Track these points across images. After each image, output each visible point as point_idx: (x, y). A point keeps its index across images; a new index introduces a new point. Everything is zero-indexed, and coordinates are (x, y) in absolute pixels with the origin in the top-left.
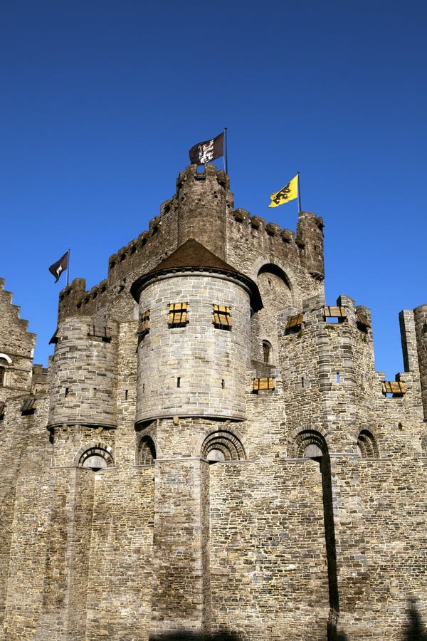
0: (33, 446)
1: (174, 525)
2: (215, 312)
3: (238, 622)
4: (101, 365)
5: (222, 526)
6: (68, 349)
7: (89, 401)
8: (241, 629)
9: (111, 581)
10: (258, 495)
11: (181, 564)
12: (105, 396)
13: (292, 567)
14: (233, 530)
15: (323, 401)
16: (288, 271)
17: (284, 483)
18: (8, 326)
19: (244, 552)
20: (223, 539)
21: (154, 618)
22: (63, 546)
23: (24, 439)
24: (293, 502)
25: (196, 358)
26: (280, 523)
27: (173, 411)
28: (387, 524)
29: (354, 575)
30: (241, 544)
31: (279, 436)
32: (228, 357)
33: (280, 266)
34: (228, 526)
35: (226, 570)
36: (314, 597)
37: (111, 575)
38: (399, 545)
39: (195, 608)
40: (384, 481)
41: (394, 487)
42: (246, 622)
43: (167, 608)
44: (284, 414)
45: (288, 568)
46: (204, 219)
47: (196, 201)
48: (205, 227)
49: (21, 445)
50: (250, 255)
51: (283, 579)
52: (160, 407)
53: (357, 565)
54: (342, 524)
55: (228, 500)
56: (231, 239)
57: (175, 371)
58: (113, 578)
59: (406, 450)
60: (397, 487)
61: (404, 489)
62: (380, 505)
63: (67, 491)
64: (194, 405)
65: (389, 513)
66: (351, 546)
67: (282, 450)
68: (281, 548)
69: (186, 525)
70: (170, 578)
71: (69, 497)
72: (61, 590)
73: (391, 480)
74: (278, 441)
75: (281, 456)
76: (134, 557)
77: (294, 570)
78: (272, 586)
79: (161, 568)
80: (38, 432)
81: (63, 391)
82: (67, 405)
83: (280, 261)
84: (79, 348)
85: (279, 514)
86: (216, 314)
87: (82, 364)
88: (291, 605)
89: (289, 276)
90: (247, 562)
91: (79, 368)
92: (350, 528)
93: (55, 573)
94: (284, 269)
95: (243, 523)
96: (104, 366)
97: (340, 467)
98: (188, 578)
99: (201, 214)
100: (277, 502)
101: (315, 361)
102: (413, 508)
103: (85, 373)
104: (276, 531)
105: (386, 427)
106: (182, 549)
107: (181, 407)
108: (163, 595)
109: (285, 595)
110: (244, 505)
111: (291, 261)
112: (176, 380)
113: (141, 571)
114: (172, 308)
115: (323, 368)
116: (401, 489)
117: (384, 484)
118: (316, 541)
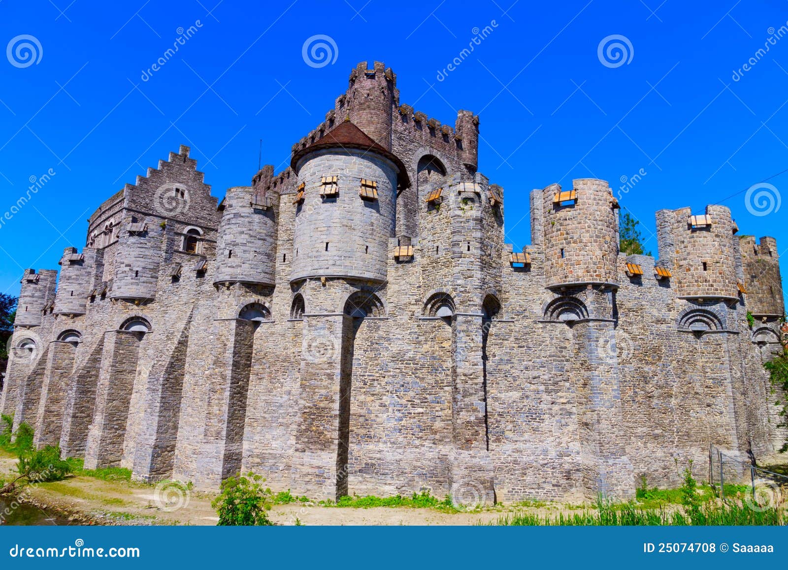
0: (203, 301)
1: (317, 371)
2: (363, 185)
3: (371, 455)
4: (262, 231)
5: (362, 374)
6: (232, 216)
7: (250, 262)
8: (373, 462)
9: (265, 418)
10: (394, 348)
11: (322, 405)
12: (264, 258)
13: (420, 410)
14: (371, 378)
15: (454, 267)
16: (445, 161)
17: (418, 338)
18: (200, 202)
19: (379, 396)
20: (362, 384)
21: (297, 450)
22: (223, 387)
23: (196, 294)
24: (424, 355)
25: (343, 226)
26: (413, 373)
27: (321, 272)
28: (506, 376)
29: (473, 419)
30: (378, 389)
31: (415, 297)
32: (372, 226)
33: (438, 157)
34: (366, 374)
35: (363, 412)
36: (437, 437)
37: (265, 412)
38: (516, 395)
39: (332, 442)
40: (507, 340)
41: (514, 345)
42: (378, 456)
43: (308, 442)
44: (421, 278)
45: (416, 411)
46: (372, 111)
47: (365, 95)
48: (373, 119)
49: (194, 300)
50: (411, 147)
51: (412, 420)
52: (310, 268)
53: (475, 410)
54: (465, 375)
55: (368, 351)
56: (396, 132)
57: (325, 237)
58: (266, 416)
59: (527, 313)
60: (518, 345)
61: (524, 347)
62: (501, 360)
63: (227, 340)
64: (340, 267)
65: (508, 367)
66: (471, 394)
67: (418, 310)
68: (411, 394)
69: (328, 371)
70: (313, 417)
72: (220, 425)
73: (512, 339)
74: (413, 302)
75: (416, 314)
76: (286, 397)
77: (422, 413)
78: (402, 426)
79: (305, 407)
80: (208, 289)
81: (227, 252)
82: (230, 265)
83: (439, 153)
84: (242, 215)
85: (412, 365)
86: (363, 187)
87: (244, 229)
88: (417, 442)
89: (446, 166)
90: (382, 405)
91: (242, 233)
92: (472, 379)
93: (215, 410)
94: (442, 160)
95: (380, 372)
96: (265, 232)
97: (465, 325)
98: (327, 417)
99: (369, 107)
100: (410, 354)
101: (449, 231)
102: (530, 363)
103: (247, 236)
104: (408, 379)
105: (511, 293)
106: (323, 392)
107: (328, 268)
108: (307, 430)
109: (412, 434)
110: (382, 356)
111: (449, 154)
112: (325, 245)
113: (290, 410)
114: (323, 181)
115: (455, 239)
116: (521, 347)
117: (506, 342)
118: (443, 389)
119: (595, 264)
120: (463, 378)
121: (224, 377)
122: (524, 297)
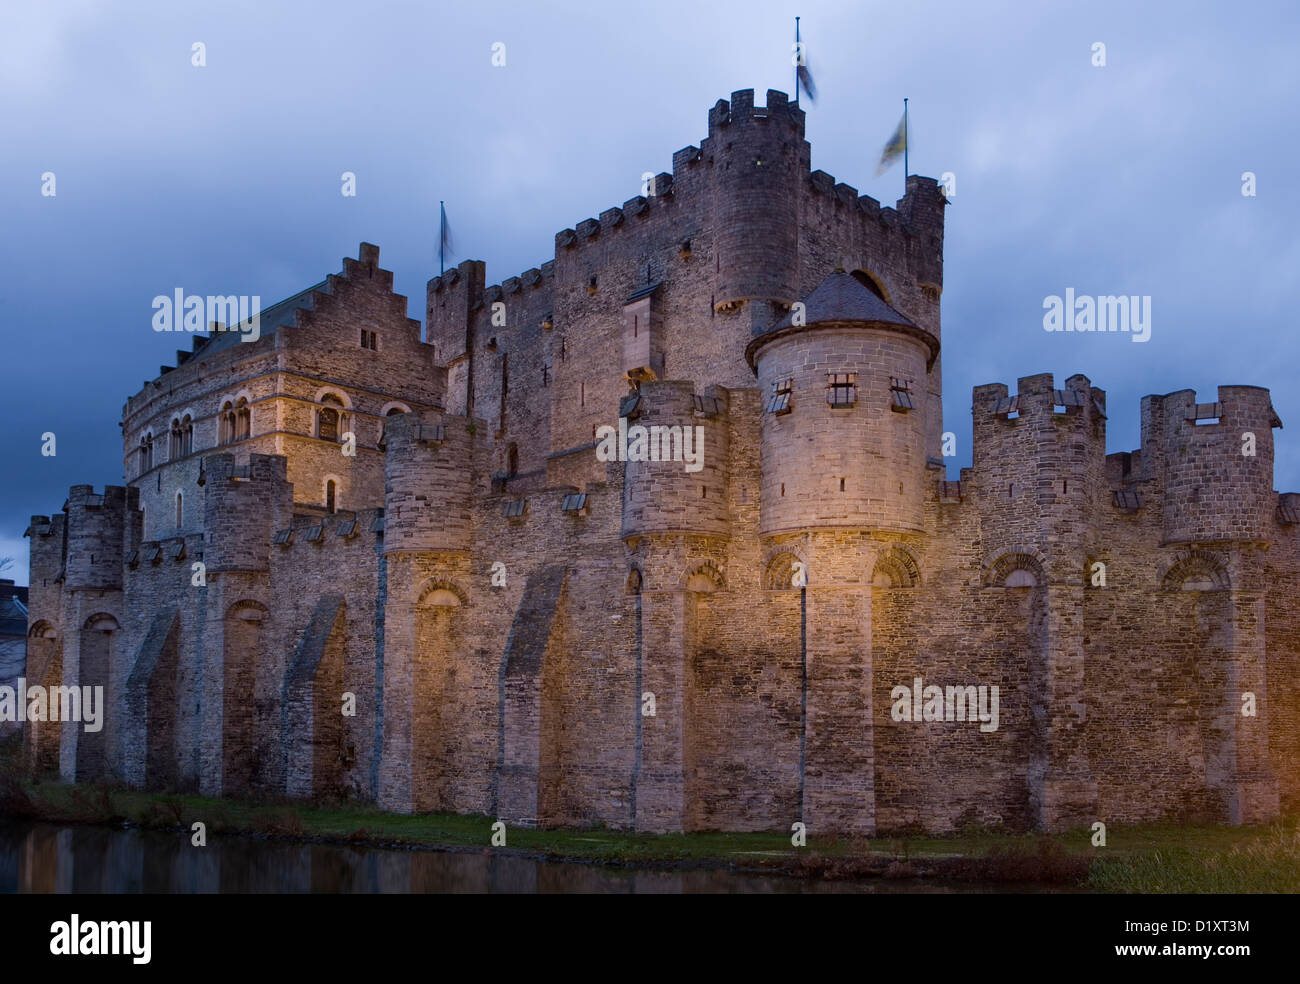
0: (588, 559)
1: (834, 667)
2: (894, 388)
5: (889, 669)
7: (696, 504)
10: (939, 633)
11: (845, 713)
12: (716, 496)
14: (903, 675)
15: (1041, 516)
17: (975, 617)
18: (404, 354)
20: (889, 685)
21: (807, 774)
23: (569, 549)
24: (987, 642)
25: (867, 452)
27: (835, 522)
28: (1104, 669)
29: (1069, 725)
31: (970, 558)
34: (897, 669)
39: (865, 762)
41: (1117, 627)
44: (979, 530)
52: (813, 516)
53: (1072, 715)
54: (1059, 669)
55: (897, 637)
57: (837, 469)
59: (1136, 582)
60: (1120, 627)
61: (1130, 628)
62: (1097, 646)
63: (671, 622)
64: (865, 516)
65: (1107, 657)
66: (1067, 694)
67: (974, 577)
69: (852, 666)
71: (673, 630)
73: (1114, 618)
74: (967, 565)
75: (972, 583)
76: (762, 704)
85: (967, 656)
86: (895, 392)
92: (1068, 674)
95: (918, 666)
98: (854, 728)
100: (964, 641)
101: (1033, 463)
102: (1138, 652)
106: (846, 695)
107: (845, 517)
110: (919, 643)
112: (839, 483)
114: (832, 381)
115: (1046, 474)
116: (1126, 629)
117: (1105, 623)
118: (1015, 688)
119: (1244, 512)
120: (1057, 673)
121: (670, 678)
122: (1131, 558)
